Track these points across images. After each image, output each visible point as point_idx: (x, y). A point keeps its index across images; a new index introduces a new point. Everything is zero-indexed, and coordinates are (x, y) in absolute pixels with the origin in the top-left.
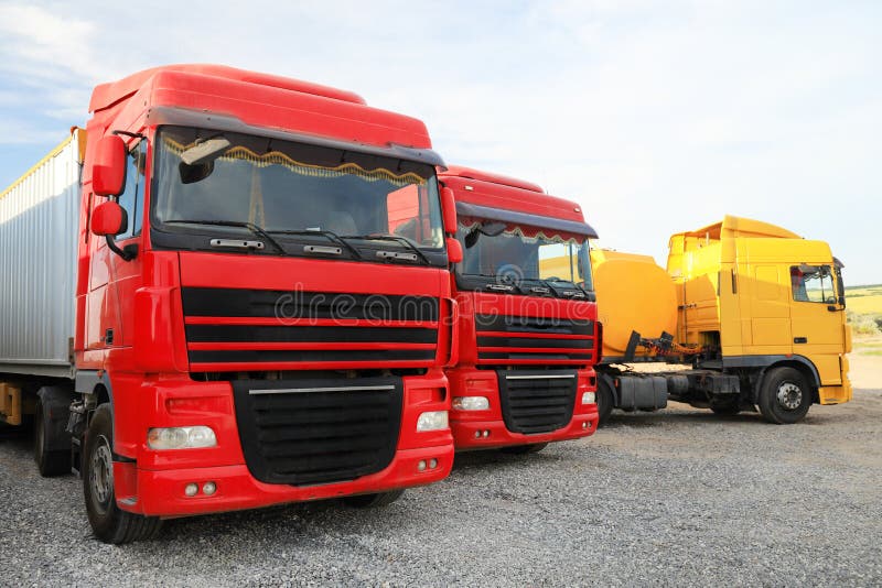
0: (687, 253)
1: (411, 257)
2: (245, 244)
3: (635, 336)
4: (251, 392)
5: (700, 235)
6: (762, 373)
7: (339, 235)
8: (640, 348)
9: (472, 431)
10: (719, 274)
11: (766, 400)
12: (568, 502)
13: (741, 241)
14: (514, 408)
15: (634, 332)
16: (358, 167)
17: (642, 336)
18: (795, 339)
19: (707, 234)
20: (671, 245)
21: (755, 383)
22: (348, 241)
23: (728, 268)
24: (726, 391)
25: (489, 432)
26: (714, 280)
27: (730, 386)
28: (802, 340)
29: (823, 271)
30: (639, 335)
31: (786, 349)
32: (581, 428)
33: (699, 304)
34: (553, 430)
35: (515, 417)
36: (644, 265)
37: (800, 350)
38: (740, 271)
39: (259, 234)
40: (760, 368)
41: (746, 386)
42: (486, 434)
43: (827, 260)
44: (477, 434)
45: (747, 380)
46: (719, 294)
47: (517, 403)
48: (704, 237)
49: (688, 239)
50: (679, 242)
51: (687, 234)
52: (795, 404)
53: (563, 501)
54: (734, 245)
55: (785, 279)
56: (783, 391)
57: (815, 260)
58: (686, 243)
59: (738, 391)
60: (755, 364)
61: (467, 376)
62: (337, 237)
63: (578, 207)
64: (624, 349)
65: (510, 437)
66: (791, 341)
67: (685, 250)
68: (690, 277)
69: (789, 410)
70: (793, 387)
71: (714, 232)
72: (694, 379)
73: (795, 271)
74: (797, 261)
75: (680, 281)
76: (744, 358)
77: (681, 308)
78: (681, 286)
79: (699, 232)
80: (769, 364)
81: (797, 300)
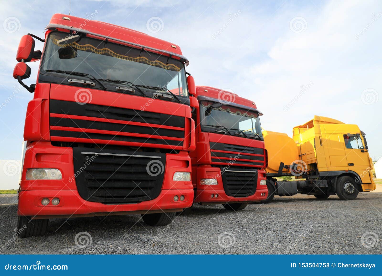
0: (301, 134)
1: (170, 97)
2: (85, 82)
3: (282, 164)
4: (82, 153)
5: (305, 127)
6: (336, 178)
7: (135, 84)
8: (284, 170)
9: (210, 194)
10: (314, 139)
11: (340, 190)
12: (254, 223)
13: (322, 126)
14: (229, 185)
15: (281, 163)
16: (146, 59)
17: (285, 164)
18: (349, 164)
19: (308, 126)
20: (294, 132)
21: (334, 183)
22: (139, 88)
23: (318, 136)
24: (322, 186)
25: (218, 195)
26: (312, 143)
27: (323, 184)
28: (352, 164)
29: (357, 136)
30: (283, 163)
31: (345, 168)
32: (260, 196)
33: (307, 153)
34: (247, 196)
35: (230, 189)
36: (284, 137)
37: (351, 168)
38: (323, 137)
39: (94, 80)
40: (336, 176)
41: (330, 184)
42: (216, 196)
43: (358, 132)
44: (212, 196)
45: (330, 182)
46: (315, 147)
47: (230, 183)
48: (306, 127)
49: (300, 129)
50: (297, 130)
51: (300, 127)
52: (352, 192)
53: (252, 223)
54: (319, 127)
55: (342, 140)
56: (346, 186)
57: (353, 132)
58: (299, 130)
59: (327, 186)
60: (333, 175)
61: (207, 169)
62: (134, 85)
63: (254, 103)
64: (278, 170)
65: (227, 198)
66: (347, 165)
67: (299, 133)
68: (302, 143)
69: (349, 194)
70: (350, 184)
71: (310, 125)
72: (308, 182)
73: (345, 137)
74: (346, 132)
75: (299, 145)
76: (328, 172)
77: (300, 156)
78: (298, 147)
79: (304, 125)
80: (339, 175)
81: (347, 148)
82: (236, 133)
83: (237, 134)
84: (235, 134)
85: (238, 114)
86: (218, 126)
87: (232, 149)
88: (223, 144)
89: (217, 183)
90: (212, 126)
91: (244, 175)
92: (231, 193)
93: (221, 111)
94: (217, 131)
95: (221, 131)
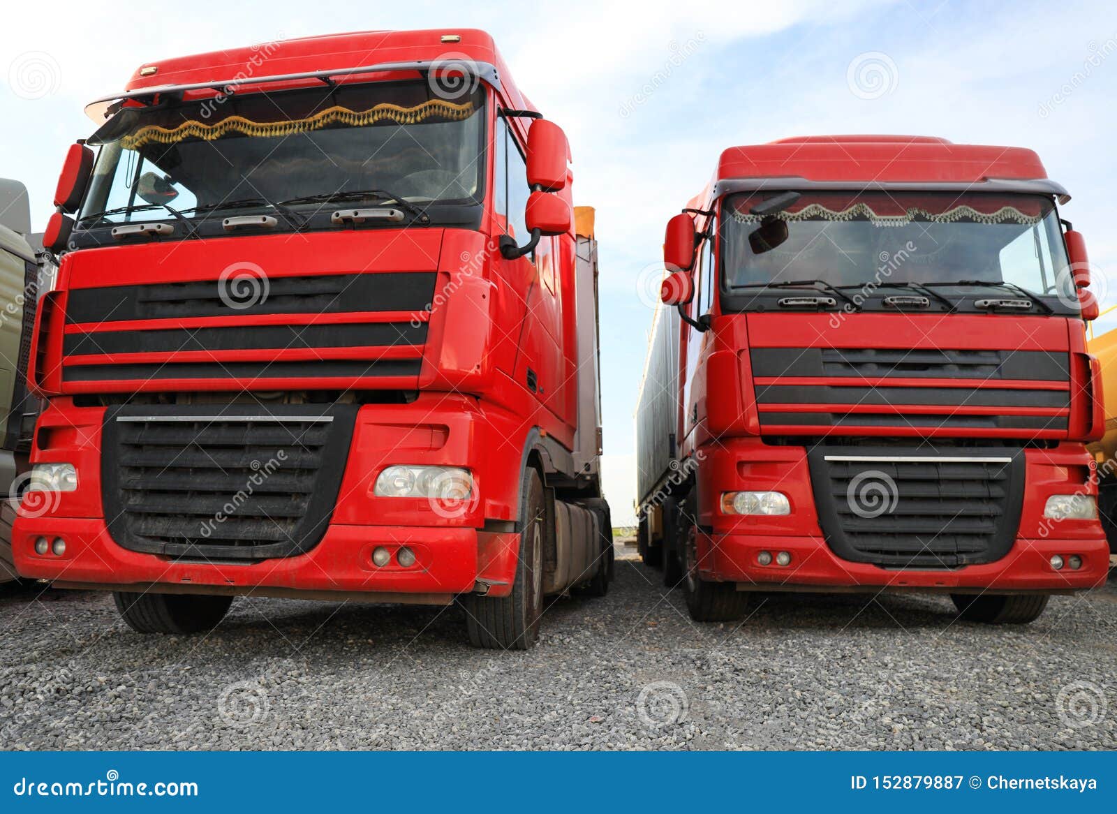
82: (888, 300)
83: (896, 302)
84: (885, 304)
85: (918, 218)
86: (793, 284)
87: (870, 365)
88: (819, 351)
89: (788, 507)
90: (771, 286)
91: (936, 476)
92: (862, 550)
93: (823, 219)
94: (786, 301)
95: (805, 300)
